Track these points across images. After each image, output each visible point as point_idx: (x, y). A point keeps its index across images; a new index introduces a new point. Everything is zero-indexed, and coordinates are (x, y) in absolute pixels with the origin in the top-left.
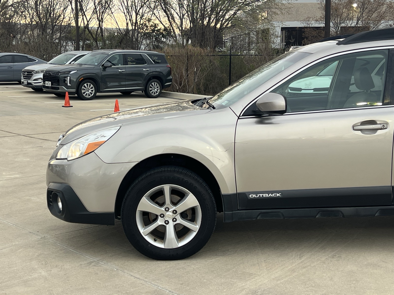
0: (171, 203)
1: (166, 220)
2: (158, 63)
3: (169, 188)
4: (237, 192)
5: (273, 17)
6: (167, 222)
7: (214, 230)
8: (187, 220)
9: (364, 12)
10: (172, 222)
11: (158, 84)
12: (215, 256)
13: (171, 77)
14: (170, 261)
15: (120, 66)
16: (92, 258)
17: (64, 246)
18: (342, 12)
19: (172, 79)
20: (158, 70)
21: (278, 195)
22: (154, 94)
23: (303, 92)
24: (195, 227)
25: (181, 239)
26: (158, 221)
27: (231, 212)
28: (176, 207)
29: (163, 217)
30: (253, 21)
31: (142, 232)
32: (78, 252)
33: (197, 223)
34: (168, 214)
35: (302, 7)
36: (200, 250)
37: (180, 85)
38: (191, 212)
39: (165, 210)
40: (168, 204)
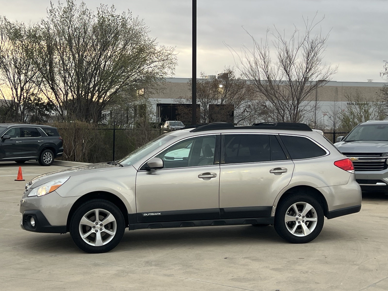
1: (96, 229)
2: (51, 135)
3: (99, 211)
4: (137, 213)
5: (149, 96)
6: (97, 231)
8: (108, 229)
9: (227, 94)
10: (100, 231)
11: (51, 154)
13: (62, 148)
15: (17, 138)
18: (209, 93)
19: (63, 149)
20: (51, 141)
21: (159, 214)
22: (48, 162)
23: (175, 160)
24: (113, 234)
25: (104, 241)
26: (92, 231)
28: (102, 222)
29: (94, 228)
30: (132, 98)
31: (82, 237)
33: (114, 231)
34: (98, 226)
35: (175, 86)
37: (70, 155)
38: (110, 225)
39: (96, 224)
40: (98, 221)
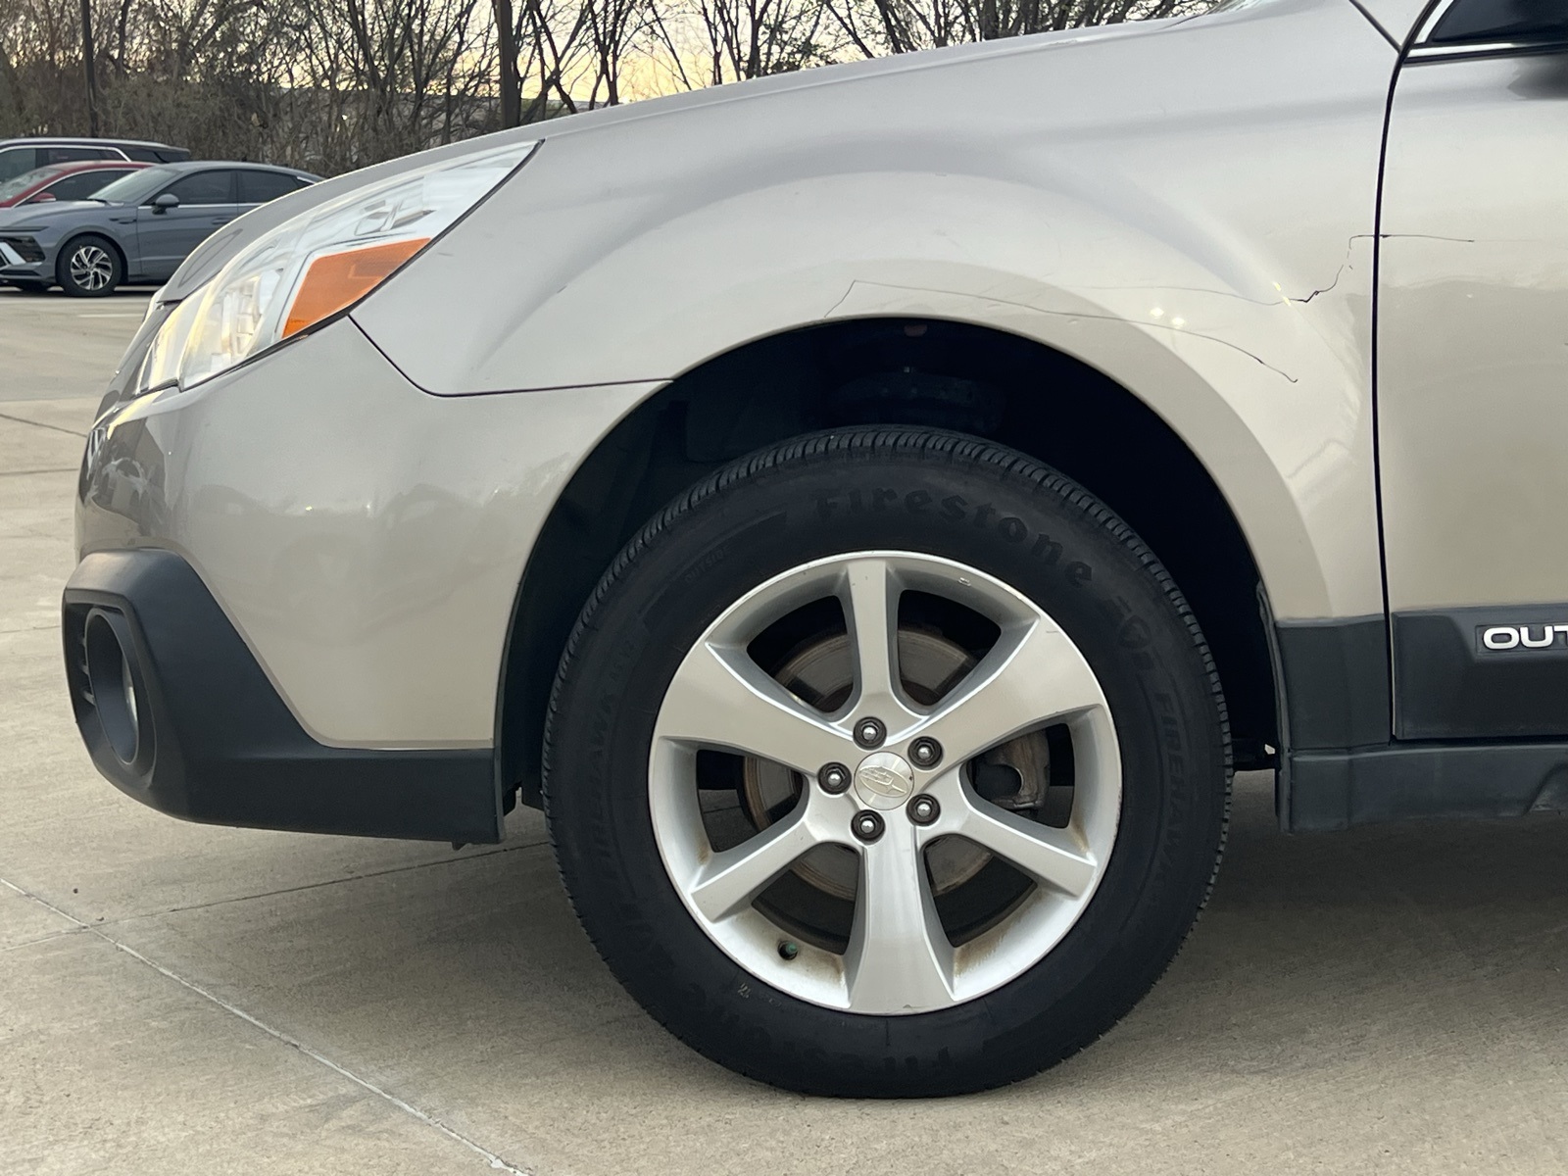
0: (900, 687)
1: (863, 807)
3: (887, 573)
4: (1391, 610)
6: (868, 824)
7: (1210, 889)
8: (1015, 811)
10: (910, 825)
12: (1215, 1071)
14: (890, 1102)
16: (354, 1072)
17: (199, 982)
24: (1074, 864)
25: (969, 947)
26: (805, 819)
27: (1346, 758)
28: (932, 714)
29: (843, 790)
31: (694, 895)
32: (270, 1024)
33: (1089, 838)
34: (881, 769)
36: (1105, 1027)
38: (1041, 753)
39: (859, 737)
40: (880, 696)
